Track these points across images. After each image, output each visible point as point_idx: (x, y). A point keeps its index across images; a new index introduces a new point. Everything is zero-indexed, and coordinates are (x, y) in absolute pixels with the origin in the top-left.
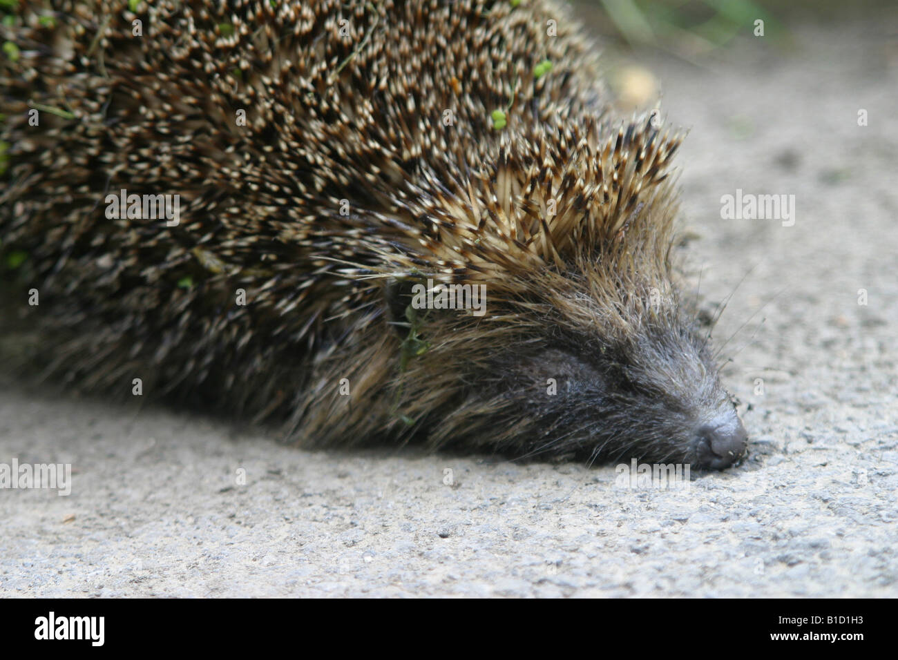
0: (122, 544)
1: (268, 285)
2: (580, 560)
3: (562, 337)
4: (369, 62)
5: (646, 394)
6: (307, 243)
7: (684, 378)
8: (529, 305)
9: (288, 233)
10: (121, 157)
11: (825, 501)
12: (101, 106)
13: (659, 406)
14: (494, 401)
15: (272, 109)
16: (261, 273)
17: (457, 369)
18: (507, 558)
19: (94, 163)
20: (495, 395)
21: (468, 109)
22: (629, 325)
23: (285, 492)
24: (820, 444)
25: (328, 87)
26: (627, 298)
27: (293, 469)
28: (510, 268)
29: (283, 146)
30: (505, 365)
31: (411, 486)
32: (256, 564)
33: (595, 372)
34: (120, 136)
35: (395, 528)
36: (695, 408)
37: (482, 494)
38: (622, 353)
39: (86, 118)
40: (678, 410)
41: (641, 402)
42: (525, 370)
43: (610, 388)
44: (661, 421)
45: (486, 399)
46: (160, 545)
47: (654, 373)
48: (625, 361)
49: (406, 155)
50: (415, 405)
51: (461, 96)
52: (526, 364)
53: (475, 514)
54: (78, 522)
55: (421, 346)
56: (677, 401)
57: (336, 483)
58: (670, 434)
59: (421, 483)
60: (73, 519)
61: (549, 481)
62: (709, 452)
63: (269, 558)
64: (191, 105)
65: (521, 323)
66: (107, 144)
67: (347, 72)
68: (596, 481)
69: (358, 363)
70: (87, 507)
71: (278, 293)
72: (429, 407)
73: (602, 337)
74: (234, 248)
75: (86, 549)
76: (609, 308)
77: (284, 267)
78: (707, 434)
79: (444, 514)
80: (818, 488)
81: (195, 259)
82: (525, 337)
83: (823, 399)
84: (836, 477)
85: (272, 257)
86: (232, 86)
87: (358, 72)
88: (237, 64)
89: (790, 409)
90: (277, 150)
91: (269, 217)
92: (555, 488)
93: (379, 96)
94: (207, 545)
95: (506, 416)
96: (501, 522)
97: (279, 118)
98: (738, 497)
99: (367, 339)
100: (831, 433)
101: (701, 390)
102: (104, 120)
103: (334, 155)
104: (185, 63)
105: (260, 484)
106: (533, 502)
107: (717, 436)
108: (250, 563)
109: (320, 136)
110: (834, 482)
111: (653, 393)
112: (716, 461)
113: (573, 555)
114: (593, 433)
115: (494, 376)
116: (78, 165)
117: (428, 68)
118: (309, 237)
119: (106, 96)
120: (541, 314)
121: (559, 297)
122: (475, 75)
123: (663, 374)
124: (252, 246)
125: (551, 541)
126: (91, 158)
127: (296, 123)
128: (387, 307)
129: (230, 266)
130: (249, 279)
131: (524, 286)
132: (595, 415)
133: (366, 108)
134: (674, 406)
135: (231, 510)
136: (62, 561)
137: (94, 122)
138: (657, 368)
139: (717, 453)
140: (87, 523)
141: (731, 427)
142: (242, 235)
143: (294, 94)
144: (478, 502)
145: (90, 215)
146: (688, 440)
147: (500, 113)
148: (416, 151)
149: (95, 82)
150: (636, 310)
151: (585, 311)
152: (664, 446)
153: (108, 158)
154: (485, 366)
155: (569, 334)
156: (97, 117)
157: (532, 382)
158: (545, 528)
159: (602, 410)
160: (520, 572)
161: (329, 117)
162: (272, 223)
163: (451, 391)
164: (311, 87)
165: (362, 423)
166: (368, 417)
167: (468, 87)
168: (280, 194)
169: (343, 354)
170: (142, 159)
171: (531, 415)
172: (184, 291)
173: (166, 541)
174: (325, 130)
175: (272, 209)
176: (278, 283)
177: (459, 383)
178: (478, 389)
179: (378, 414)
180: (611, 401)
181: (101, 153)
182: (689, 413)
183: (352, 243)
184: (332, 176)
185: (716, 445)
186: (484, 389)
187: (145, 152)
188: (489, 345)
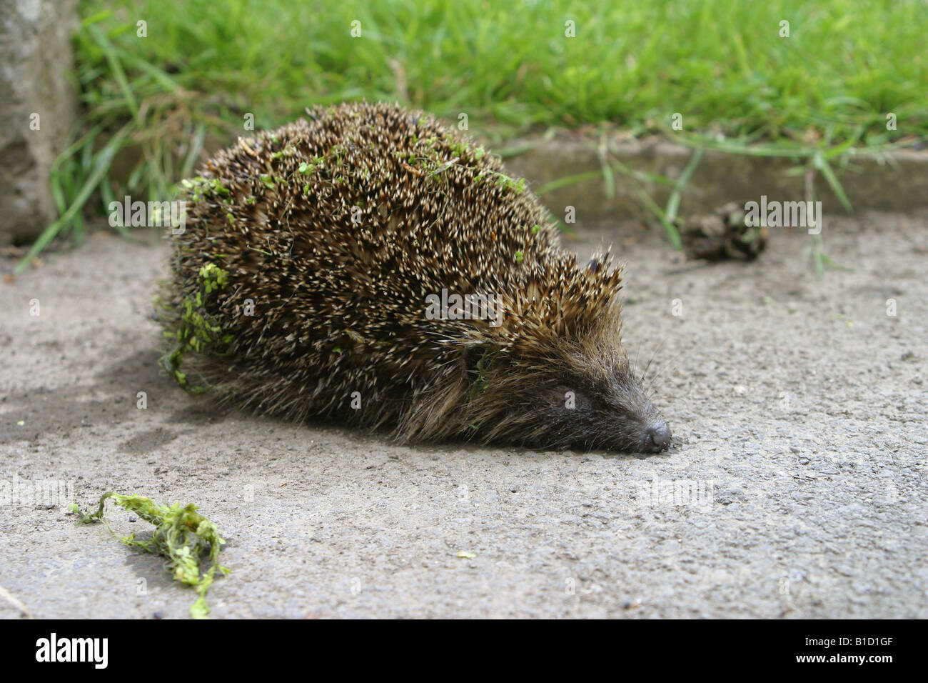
0: (321, 498)
1: (392, 350)
2: (603, 504)
3: (568, 378)
4: (446, 223)
5: (616, 410)
6: (416, 326)
7: (637, 401)
8: (550, 360)
9: (405, 320)
10: (301, 277)
11: (726, 469)
12: (289, 248)
13: (623, 417)
14: (526, 416)
15: (394, 249)
16: (385, 343)
17: (503, 398)
18: (559, 503)
19: (285, 281)
20: (526, 412)
21: (502, 250)
22: (607, 372)
23: (406, 468)
24: (705, 438)
25: (426, 237)
26: (603, 356)
27: (405, 456)
28: (540, 339)
29: (402, 270)
30: (534, 395)
31: (480, 464)
32: (408, 508)
33: (585, 399)
34: (300, 266)
35: (481, 487)
36: (644, 418)
37: (525, 468)
38: (602, 386)
39: (281, 255)
40: (635, 419)
41: (613, 415)
42: (545, 398)
43: (594, 407)
44: (625, 426)
45: (520, 415)
46: (344, 499)
47: (621, 399)
48: (604, 391)
49: (472, 275)
50: (478, 419)
51: (498, 243)
52: (544, 394)
53: (525, 479)
54: (289, 486)
55: (486, 384)
56: (634, 414)
57: (433, 464)
58: (630, 433)
59: (484, 463)
60: (286, 485)
61: (560, 461)
62: (653, 443)
63: (415, 506)
64: (344, 247)
65: (546, 370)
66: (293, 270)
67: (435, 228)
68: (588, 460)
69: (443, 395)
70: (291, 478)
71: (396, 355)
72: (484, 420)
73: (591, 377)
74: (370, 329)
75: (301, 502)
76: (595, 361)
77: (401, 340)
78: (652, 432)
79: (508, 480)
80: (718, 462)
81: (347, 336)
82: (545, 378)
83: (693, 415)
84: (725, 456)
85: (394, 334)
86: (370, 236)
87: (440, 229)
88: (372, 223)
89: (677, 420)
90: (398, 272)
91: (394, 311)
92: (565, 465)
93: (454, 242)
94: (373, 499)
95: (532, 424)
96: (544, 483)
97: (399, 254)
98: (676, 467)
99: (446, 382)
100: (708, 433)
101: (646, 408)
102: (290, 257)
103: (431, 275)
104: (339, 223)
105: (388, 464)
106: (557, 472)
107: (657, 434)
108: (405, 508)
109: (423, 264)
110: (725, 459)
111: (620, 410)
112: (655, 448)
113: (597, 500)
114: (584, 433)
115: (525, 401)
116: (275, 282)
117: (477, 227)
118: (417, 322)
119: (291, 243)
120: (556, 365)
121: (568, 355)
122: (503, 231)
123: (625, 399)
124: (382, 327)
125: (578, 494)
126: (282, 278)
127: (409, 257)
128: (464, 361)
129: (368, 340)
130: (378, 347)
131: (548, 349)
132: (588, 423)
133: (449, 248)
134: (632, 417)
135: (378, 479)
136: (290, 509)
137: (286, 258)
138: (622, 395)
139: (657, 443)
140: (295, 487)
141: (664, 428)
142: (377, 321)
143: (405, 241)
144: (524, 473)
145: (280, 310)
146: (640, 437)
147: (520, 252)
148: (478, 273)
149: (285, 234)
150: (608, 364)
151: (581, 363)
152: (626, 440)
153: (294, 278)
154: (520, 395)
155: (573, 377)
156: (287, 254)
157: (549, 405)
158: (571, 486)
159: (591, 420)
160: (570, 511)
161: (428, 254)
162: (396, 314)
163: (498, 410)
164: (415, 237)
165: (442, 430)
166: (446, 426)
167: (501, 237)
168: (400, 297)
169: (432, 391)
170: (315, 279)
171: (548, 423)
172: (337, 355)
173: (347, 496)
174: (425, 261)
175: (396, 306)
176: (396, 349)
177: (505, 405)
178: (515, 409)
179: (452, 425)
180: (594, 415)
181: (289, 276)
182: (641, 421)
183: (444, 325)
184: (431, 287)
185: (657, 439)
186: (519, 409)
187: (317, 274)
188: (524, 383)
